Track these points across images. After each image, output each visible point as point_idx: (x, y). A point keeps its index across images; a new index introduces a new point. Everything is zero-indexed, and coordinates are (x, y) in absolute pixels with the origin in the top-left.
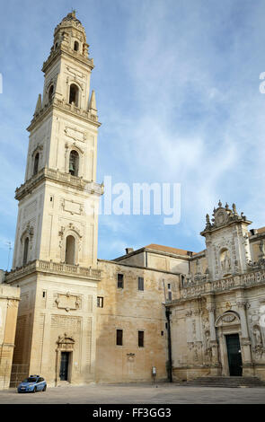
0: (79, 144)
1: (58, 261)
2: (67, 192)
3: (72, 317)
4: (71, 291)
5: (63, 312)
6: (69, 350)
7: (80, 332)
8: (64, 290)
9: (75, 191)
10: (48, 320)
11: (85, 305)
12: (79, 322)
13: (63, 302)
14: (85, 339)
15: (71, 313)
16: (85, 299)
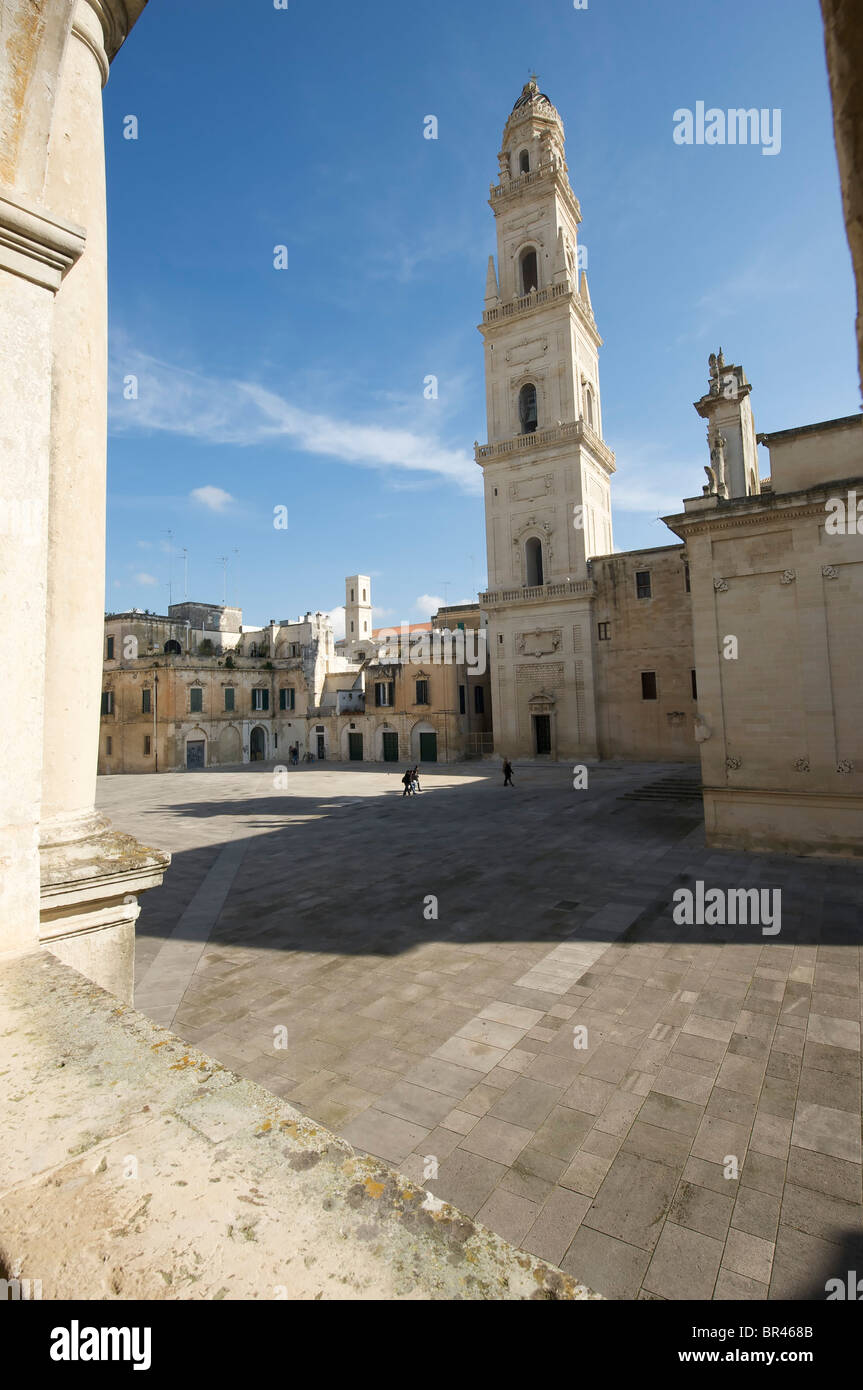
0: (535, 366)
1: (517, 585)
2: (518, 468)
3: (547, 665)
4: (544, 625)
5: (531, 660)
6: (545, 712)
7: (562, 684)
8: (529, 627)
9: (532, 457)
10: (510, 672)
11: (567, 644)
12: (561, 670)
13: (532, 645)
14: (570, 695)
15: (544, 659)
16: (567, 632)
